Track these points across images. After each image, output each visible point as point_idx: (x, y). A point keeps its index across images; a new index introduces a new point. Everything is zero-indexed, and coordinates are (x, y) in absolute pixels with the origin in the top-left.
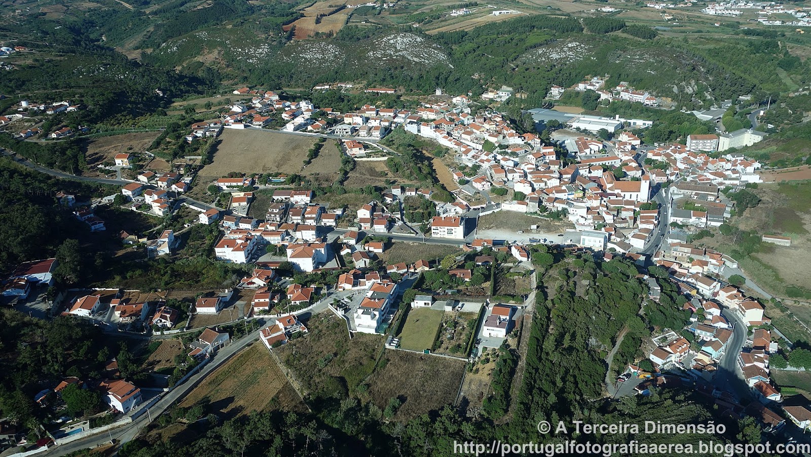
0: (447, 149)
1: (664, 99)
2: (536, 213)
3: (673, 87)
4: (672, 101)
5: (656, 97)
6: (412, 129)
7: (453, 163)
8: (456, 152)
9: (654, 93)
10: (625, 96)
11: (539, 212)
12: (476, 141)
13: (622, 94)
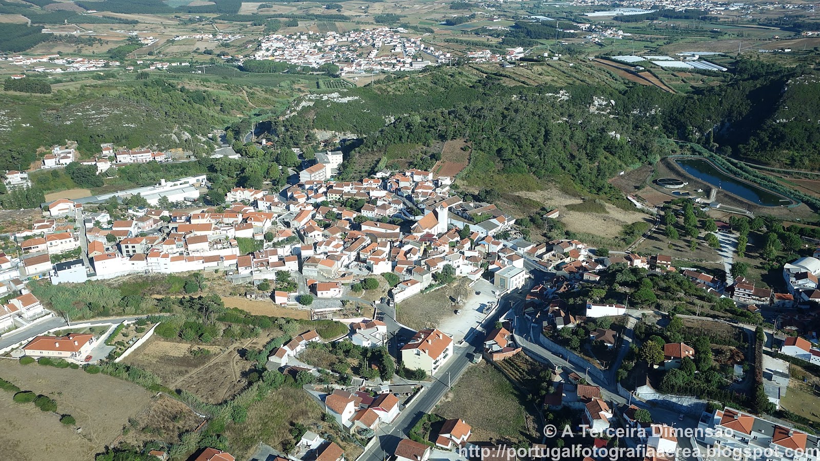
0: (196, 275)
1: (173, 150)
2: (431, 286)
3: (171, 136)
4: (183, 150)
5: (161, 151)
6: (76, 275)
7: (234, 288)
8: (216, 271)
9: (155, 148)
10: (125, 159)
11: (433, 282)
12: (219, 246)
13: (120, 158)
